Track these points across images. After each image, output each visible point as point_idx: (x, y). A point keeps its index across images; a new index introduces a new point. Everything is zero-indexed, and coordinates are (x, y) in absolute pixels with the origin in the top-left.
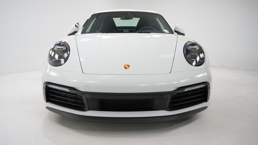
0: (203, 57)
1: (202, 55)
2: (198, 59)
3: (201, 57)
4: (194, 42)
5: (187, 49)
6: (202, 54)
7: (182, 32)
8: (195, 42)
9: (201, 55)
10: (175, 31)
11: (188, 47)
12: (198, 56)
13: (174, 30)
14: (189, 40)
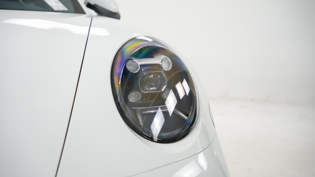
0: (187, 94)
1: (182, 88)
2: (171, 103)
3: (182, 95)
4: (150, 40)
5: (126, 72)
6: (185, 83)
7: (112, 8)
8: (155, 41)
9: (179, 86)
10: (89, 6)
11: (129, 62)
12: (172, 93)
13: (85, 3)
14: (134, 35)
